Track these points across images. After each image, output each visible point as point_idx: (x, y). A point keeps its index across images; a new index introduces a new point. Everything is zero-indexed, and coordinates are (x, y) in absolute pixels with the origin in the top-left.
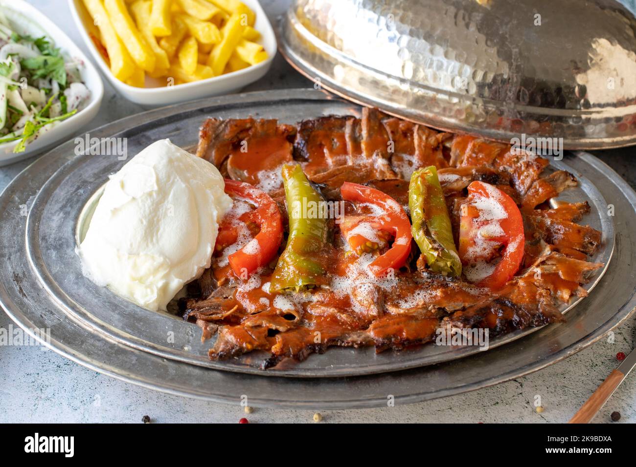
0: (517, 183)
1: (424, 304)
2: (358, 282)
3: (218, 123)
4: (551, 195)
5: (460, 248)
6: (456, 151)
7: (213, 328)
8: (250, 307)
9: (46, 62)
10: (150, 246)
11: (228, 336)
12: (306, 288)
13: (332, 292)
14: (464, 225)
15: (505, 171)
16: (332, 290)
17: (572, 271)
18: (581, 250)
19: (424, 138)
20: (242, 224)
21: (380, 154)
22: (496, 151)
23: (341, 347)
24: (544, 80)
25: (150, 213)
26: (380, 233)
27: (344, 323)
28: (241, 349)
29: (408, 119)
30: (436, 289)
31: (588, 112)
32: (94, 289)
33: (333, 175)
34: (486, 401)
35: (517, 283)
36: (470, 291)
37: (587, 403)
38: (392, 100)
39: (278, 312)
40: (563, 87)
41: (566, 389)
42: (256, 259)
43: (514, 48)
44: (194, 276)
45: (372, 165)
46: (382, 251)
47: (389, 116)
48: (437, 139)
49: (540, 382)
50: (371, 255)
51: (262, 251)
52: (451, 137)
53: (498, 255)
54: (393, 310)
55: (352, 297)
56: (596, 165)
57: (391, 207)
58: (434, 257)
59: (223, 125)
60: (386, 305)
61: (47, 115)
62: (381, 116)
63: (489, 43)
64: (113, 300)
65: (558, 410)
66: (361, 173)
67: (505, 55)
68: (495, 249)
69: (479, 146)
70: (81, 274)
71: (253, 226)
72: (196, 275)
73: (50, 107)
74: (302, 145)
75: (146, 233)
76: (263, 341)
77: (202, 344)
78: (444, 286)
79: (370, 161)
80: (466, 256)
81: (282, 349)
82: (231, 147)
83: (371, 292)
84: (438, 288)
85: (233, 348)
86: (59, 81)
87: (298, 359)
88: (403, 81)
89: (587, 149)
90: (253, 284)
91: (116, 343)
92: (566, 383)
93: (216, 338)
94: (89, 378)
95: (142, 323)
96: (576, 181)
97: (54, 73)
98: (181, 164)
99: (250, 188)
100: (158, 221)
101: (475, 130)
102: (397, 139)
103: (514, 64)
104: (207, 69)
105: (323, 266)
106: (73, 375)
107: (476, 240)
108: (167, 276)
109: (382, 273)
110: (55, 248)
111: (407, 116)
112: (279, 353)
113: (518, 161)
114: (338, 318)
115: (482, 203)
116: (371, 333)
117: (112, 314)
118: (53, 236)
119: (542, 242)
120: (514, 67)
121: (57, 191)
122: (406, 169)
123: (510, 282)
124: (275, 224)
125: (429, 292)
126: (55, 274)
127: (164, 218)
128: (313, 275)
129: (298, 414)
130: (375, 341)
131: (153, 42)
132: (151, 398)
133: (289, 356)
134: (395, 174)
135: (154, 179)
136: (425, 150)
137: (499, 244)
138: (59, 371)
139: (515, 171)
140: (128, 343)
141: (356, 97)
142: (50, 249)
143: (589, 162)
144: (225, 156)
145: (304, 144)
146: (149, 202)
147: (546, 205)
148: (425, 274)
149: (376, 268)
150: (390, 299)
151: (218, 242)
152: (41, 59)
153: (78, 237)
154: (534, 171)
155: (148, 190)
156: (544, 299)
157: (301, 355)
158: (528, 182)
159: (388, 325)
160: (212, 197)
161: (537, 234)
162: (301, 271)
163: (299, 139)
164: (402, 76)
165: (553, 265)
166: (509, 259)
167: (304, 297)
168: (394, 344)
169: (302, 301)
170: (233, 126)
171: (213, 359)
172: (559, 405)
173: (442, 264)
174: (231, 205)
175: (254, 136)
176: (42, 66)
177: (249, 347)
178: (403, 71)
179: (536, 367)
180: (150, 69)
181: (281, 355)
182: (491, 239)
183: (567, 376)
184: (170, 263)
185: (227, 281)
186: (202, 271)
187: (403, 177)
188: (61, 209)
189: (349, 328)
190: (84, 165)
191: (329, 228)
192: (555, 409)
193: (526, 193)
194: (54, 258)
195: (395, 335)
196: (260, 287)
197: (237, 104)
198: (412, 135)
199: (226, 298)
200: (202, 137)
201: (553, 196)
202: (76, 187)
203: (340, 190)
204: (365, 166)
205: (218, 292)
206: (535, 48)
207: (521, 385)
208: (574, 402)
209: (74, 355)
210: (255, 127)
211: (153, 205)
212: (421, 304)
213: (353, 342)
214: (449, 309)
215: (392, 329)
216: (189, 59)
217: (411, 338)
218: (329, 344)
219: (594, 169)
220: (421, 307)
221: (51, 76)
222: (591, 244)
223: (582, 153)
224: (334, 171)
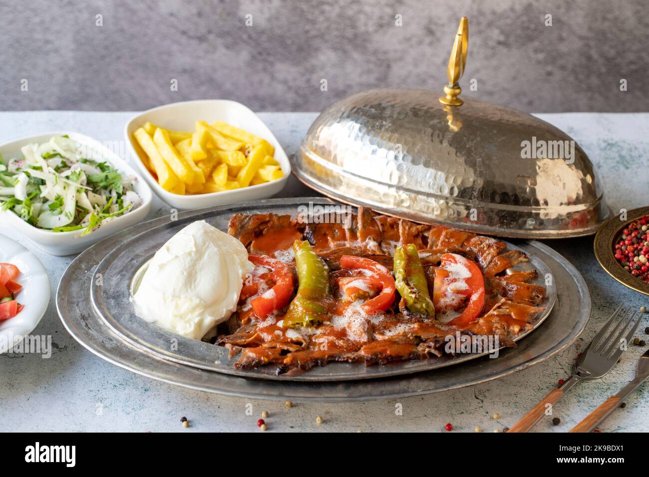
0: (480, 259)
1: (405, 332)
2: (352, 319)
3: (243, 217)
4: (507, 266)
5: (434, 298)
6: (433, 237)
7: (238, 349)
8: (267, 337)
9: (107, 177)
10: (189, 291)
11: (250, 354)
12: (312, 323)
13: (332, 326)
14: (437, 283)
15: (471, 251)
16: (332, 325)
17: (522, 313)
18: (530, 300)
19: (407, 228)
20: (262, 281)
21: (372, 238)
22: (465, 237)
23: (338, 362)
24: (502, 182)
25: (190, 267)
26: (371, 286)
27: (341, 347)
28: (260, 361)
29: (394, 216)
30: (413, 323)
31: (537, 208)
32: (144, 324)
33: (334, 252)
34: (454, 411)
35: (478, 322)
36: (441, 327)
37: (533, 409)
38: (382, 202)
39: (289, 340)
40: (517, 188)
41: (518, 404)
42: (272, 302)
43: (478, 158)
44: (223, 316)
45: (366, 246)
46: (372, 298)
47: (380, 214)
48: (417, 229)
49: (497, 400)
50: (363, 301)
51: (277, 297)
52: (429, 228)
53: (464, 305)
54: (379, 337)
55: (347, 329)
56: (545, 250)
57: (379, 270)
58: (412, 298)
59: (248, 219)
60: (374, 334)
61: (107, 211)
62: (373, 214)
63: (458, 154)
64: (159, 331)
65: (511, 417)
66: (357, 252)
67: (471, 163)
68: (461, 300)
69: (451, 233)
70: (134, 315)
71: (270, 282)
72: (225, 316)
73: (110, 207)
74: (310, 234)
75: (186, 281)
76: (277, 356)
77: (229, 359)
78: (420, 321)
79: (364, 243)
80: (439, 305)
81: (292, 361)
82: (253, 235)
83: (363, 324)
84: (416, 322)
85: (253, 361)
86: (117, 191)
87: (304, 369)
88: (390, 186)
89: (538, 238)
90: (270, 321)
91: (161, 359)
92: (517, 400)
93: (240, 356)
94: (138, 394)
95: (182, 346)
96: (527, 258)
97: (113, 185)
98: (214, 235)
99: (268, 258)
100: (196, 273)
101: (447, 223)
102: (386, 230)
103: (478, 170)
104: (235, 183)
105: (325, 308)
106: (126, 391)
107: (446, 293)
108: (202, 314)
109: (371, 311)
110: (114, 298)
111: (393, 214)
112: (289, 363)
113: (481, 244)
114: (337, 343)
115: (451, 267)
116: (362, 352)
117: (159, 340)
118: (112, 290)
119: (499, 296)
120: (478, 172)
121: (115, 261)
122: (392, 250)
123: (473, 322)
124: (287, 280)
125: (409, 325)
126: (114, 315)
127: (200, 271)
128: (317, 313)
129: (304, 418)
130: (365, 358)
131: (193, 164)
132: (188, 407)
133: (297, 367)
134: (384, 252)
135: (193, 243)
136: (408, 236)
137: (465, 296)
138: (115, 389)
139: (479, 251)
140: (171, 359)
141: (353, 201)
142: (109, 298)
143: (539, 248)
144: (249, 241)
145: (312, 234)
146: (189, 259)
147: (503, 273)
148: (405, 312)
149: (367, 308)
150: (378, 329)
151: (243, 293)
152: (103, 175)
153: (131, 291)
154: (494, 250)
155: (187, 251)
156: (499, 331)
157: (307, 366)
158: (489, 258)
159: (376, 347)
160: (238, 260)
161: (495, 290)
162: (307, 310)
163: (307, 230)
164: (389, 183)
165: (507, 309)
166: (472, 306)
167: (310, 331)
168: (380, 358)
169: (308, 334)
170: (255, 219)
171: (238, 368)
172: (512, 414)
173: (418, 306)
174: (253, 268)
175: (272, 227)
176: (104, 180)
177: (266, 360)
178: (390, 179)
179: (492, 377)
180: (190, 182)
181: (291, 365)
182: (458, 292)
183: (519, 396)
184: (204, 304)
185: (249, 320)
186: (230, 314)
187: (389, 254)
188: (119, 273)
189: (345, 350)
190: (137, 244)
191: (330, 285)
192: (509, 417)
193: (488, 266)
194: (113, 305)
195: (381, 353)
196: (275, 324)
197: (259, 206)
198: (398, 227)
199: (249, 332)
200: (231, 226)
201: (509, 267)
202: (130, 259)
203: (340, 263)
204: (360, 248)
205: (242, 329)
206: (495, 158)
207: (482, 402)
208: (524, 412)
209: (128, 366)
210: (273, 220)
211: (192, 261)
212: (401, 332)
213: (348, 358)
214: (423, 337)
215: (379, 349)
216: (221, 176)
217: (393, 355)
218: (329, 359)
219: (542, 252)
220: (401, 334)
221: (111, 187)
222: (538, 297)
223: (533, 242)
224: (335, 250)
